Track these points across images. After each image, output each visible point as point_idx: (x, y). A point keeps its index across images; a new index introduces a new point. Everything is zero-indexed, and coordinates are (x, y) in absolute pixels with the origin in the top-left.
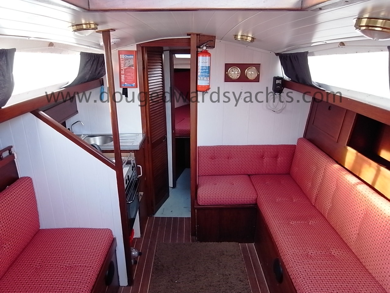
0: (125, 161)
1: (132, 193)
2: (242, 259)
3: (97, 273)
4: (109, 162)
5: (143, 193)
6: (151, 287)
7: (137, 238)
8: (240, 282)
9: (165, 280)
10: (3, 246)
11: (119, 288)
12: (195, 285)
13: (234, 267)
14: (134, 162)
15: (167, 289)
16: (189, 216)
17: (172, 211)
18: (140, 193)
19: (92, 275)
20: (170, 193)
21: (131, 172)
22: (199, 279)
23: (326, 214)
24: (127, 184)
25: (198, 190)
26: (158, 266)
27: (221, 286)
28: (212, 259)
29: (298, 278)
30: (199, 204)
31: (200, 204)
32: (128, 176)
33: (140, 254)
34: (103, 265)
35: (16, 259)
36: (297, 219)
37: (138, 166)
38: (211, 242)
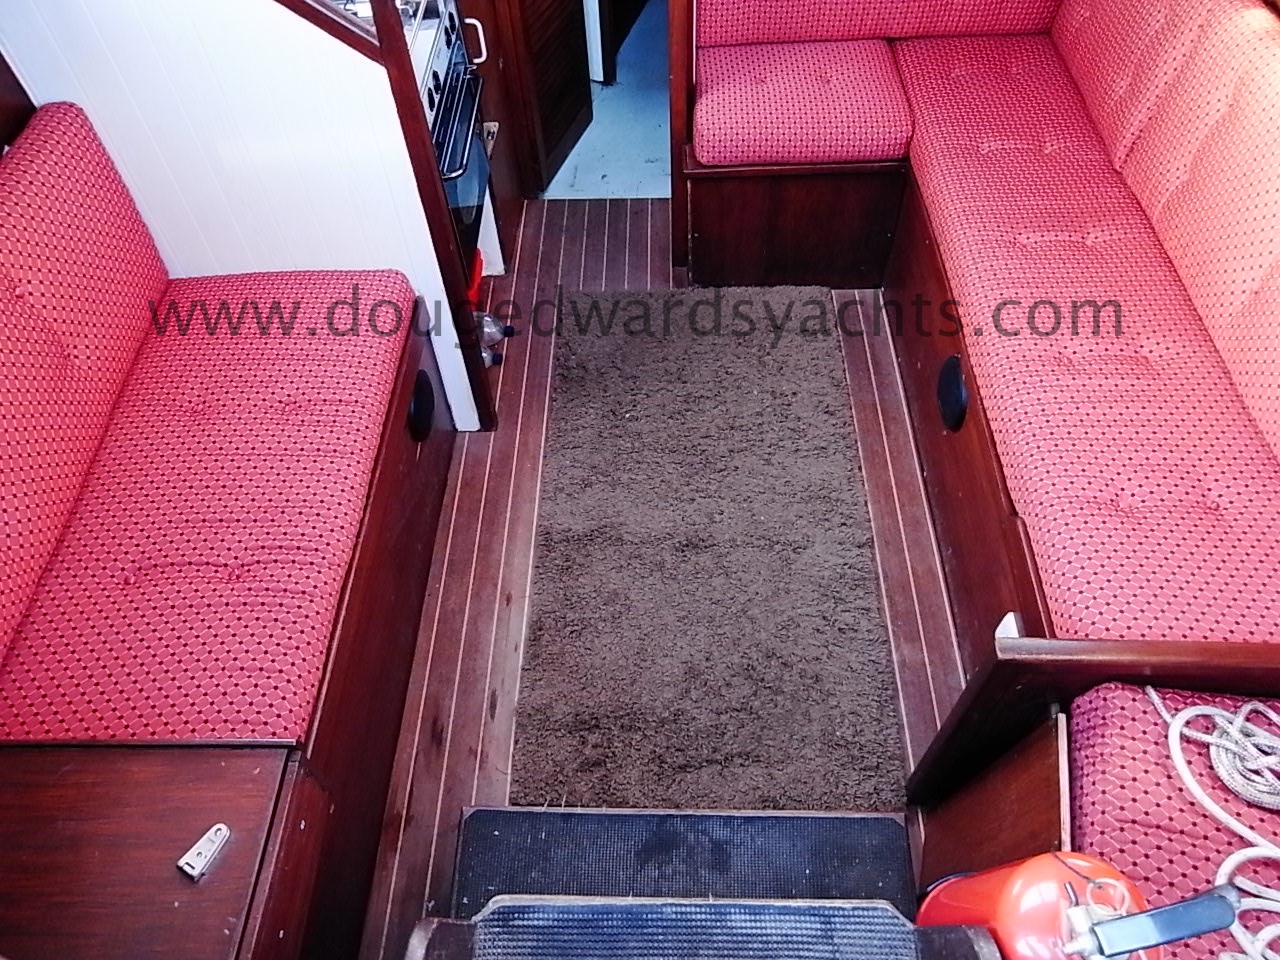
0: (418, 4)
1: (458, 136)
2: (839, 341)
3: (381, 420)
4: (353, 32)
5: (497, 124)
6: (550, 432)
7: (495, 277)
8: (826, 417)
9: (592, 410)
10: (69, 355)
11: (454, 437)
12: (686, 426)
13: (809, 369)
14: (452, 9)
15: (601, 439)
16: (666, 192)
17: (604, 177)
18: (485, 124)
19: (367, 427)
20: (594, 104)
21: (445, 53)
22: (697, 409)
23: (1156, 207)
24: (435, 109)
25: (698, 107)
26: (568, 369)
27: (765, 427)
28: (740, 344)
29: (1015, 432)
30: (699, 162)
31: (704, 161)
32: (435, 76)
33: (508, 332)
34: (393, 392)
35: (125, 384)
36: (1045, 226)
37: (468, 21)
38: (739, 286)
